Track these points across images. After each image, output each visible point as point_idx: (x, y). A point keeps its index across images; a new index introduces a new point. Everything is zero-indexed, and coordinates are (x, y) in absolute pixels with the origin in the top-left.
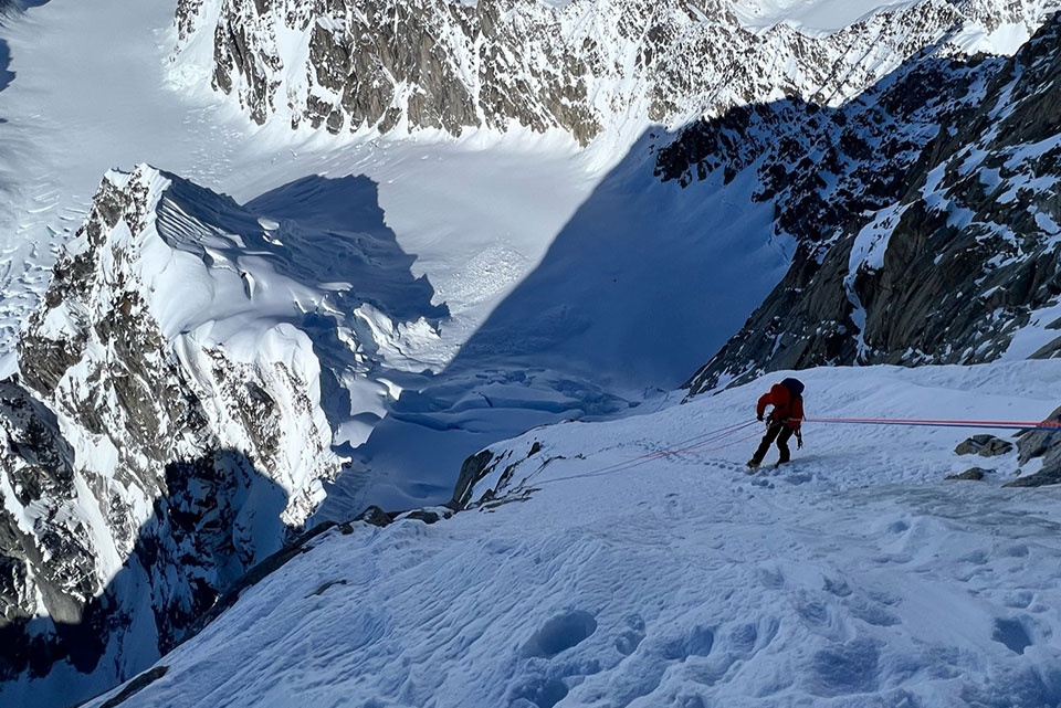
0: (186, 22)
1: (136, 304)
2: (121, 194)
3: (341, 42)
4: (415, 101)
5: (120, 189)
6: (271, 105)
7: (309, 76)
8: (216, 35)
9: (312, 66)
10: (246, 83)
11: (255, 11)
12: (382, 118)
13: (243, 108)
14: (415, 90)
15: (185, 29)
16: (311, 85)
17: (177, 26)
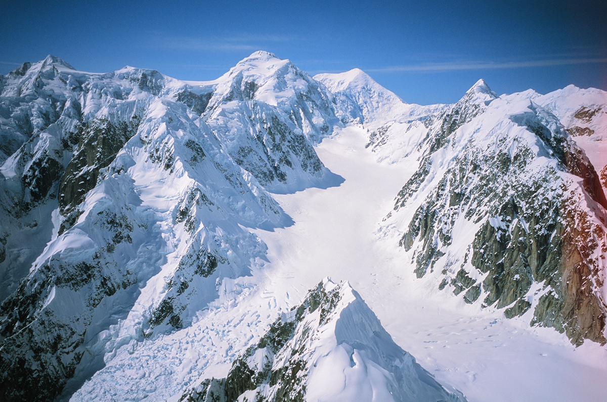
0: (403, 199)
1: (302, 370)
2: (325, 294)
3: (500, 238)
4: (547, 301)
5: (326, 291)
6: (432, 267)
7: (466, 255)
8: (417, 211)
9: (472, 250)
10: (422, 247)
11: (448, 203)
12: (512, 305)
13: (412, 262)
14: (551, 292)
15: (399, 204)
16: (465, 262)
17: (396, 200)
